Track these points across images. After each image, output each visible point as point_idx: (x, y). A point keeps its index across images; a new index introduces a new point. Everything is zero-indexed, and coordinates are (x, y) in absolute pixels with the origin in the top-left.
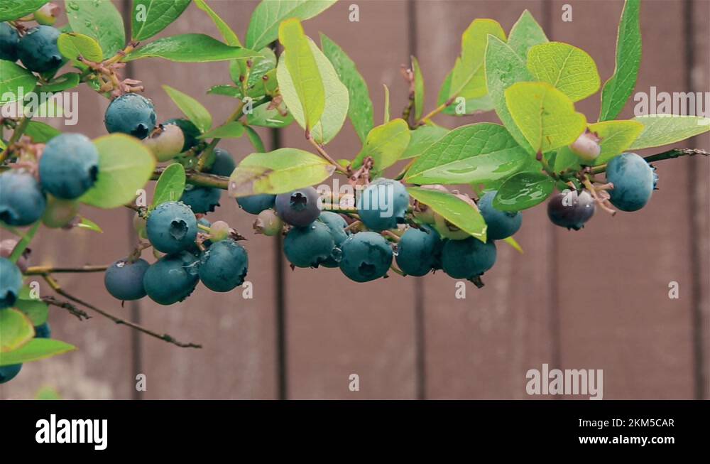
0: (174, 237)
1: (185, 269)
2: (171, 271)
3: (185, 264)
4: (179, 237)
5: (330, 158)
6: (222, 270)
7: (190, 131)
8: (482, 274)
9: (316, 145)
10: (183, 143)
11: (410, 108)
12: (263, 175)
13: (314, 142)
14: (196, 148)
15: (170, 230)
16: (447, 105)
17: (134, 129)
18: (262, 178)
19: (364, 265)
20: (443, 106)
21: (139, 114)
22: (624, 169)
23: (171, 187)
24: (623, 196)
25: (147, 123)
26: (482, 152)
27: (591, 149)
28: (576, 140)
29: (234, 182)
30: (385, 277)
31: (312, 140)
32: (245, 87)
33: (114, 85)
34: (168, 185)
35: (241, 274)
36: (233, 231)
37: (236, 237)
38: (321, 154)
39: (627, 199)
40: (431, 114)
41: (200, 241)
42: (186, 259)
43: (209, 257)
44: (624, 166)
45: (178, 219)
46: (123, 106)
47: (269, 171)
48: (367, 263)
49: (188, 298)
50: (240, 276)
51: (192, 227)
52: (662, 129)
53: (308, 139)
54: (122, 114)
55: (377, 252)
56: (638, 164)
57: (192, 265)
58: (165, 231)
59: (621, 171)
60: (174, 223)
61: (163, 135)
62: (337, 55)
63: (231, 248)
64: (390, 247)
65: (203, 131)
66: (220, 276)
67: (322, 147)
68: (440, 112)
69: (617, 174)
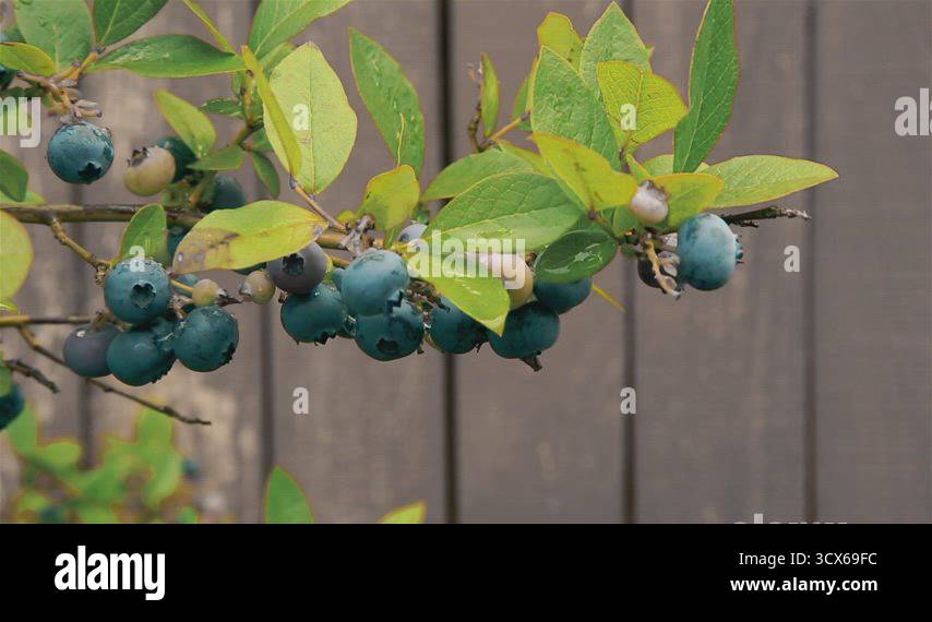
0: (136, 305)
1: (155, 343)
2: (137, 346)
3: (156, 338)
4: (143, 304)
5: (323, 213)
6: (198, 347)
7: (183, 155)
8: (539, 353)
9: (307, 197)
10: (172, 171)
11: (477, 122)
12: (222, 243)
13: (302, 192)
14: (190, 177)
15: (131, 297)
16: (523, 120)
17: (81, 169)
18: (220, 246)
19: (382, 341)
20: (518, 121)
21: (87, 150)
22: (695, 238)
23: (147, 234)
24: (693, 272)
25: (100, 161)
26: (519, 209)
27: (652, 210)
28: (631, 198)
29: (181, 253)
30: (419, 353)
31: (298, 189)
32: (248, 101)
33: (65, 107)
34: (142, 232)
35: (225, 350)
36: (223, 293)
37: (225, 301)
38: (313, 207)
39: (698, 276)
40: (504, 130)
41: (178, 306)
42: (157, 331)
43: (183, 330)
44: (697, 233)
45: (141, 282)
46: (67, 140)
47: (235, 235)
48: (386, 339)
49: (164, 378)
50: (224, 354)
51: (161, 291)
52: (762, 177)
53: (293, 188)
54: (65, 150)
55: (399, 326)
56: (714, 232)
57: (166, 338)
58: (126, 297)
59: (691, 240)
60: (137, 288)
61: (146, 162)
62: (374, 57)
63: (213, 319)
64: (420, 317)
65: (199, 155)
66: (196, 355)
67: (314, 198)
68: (516, 127)
69: (687, 244)
